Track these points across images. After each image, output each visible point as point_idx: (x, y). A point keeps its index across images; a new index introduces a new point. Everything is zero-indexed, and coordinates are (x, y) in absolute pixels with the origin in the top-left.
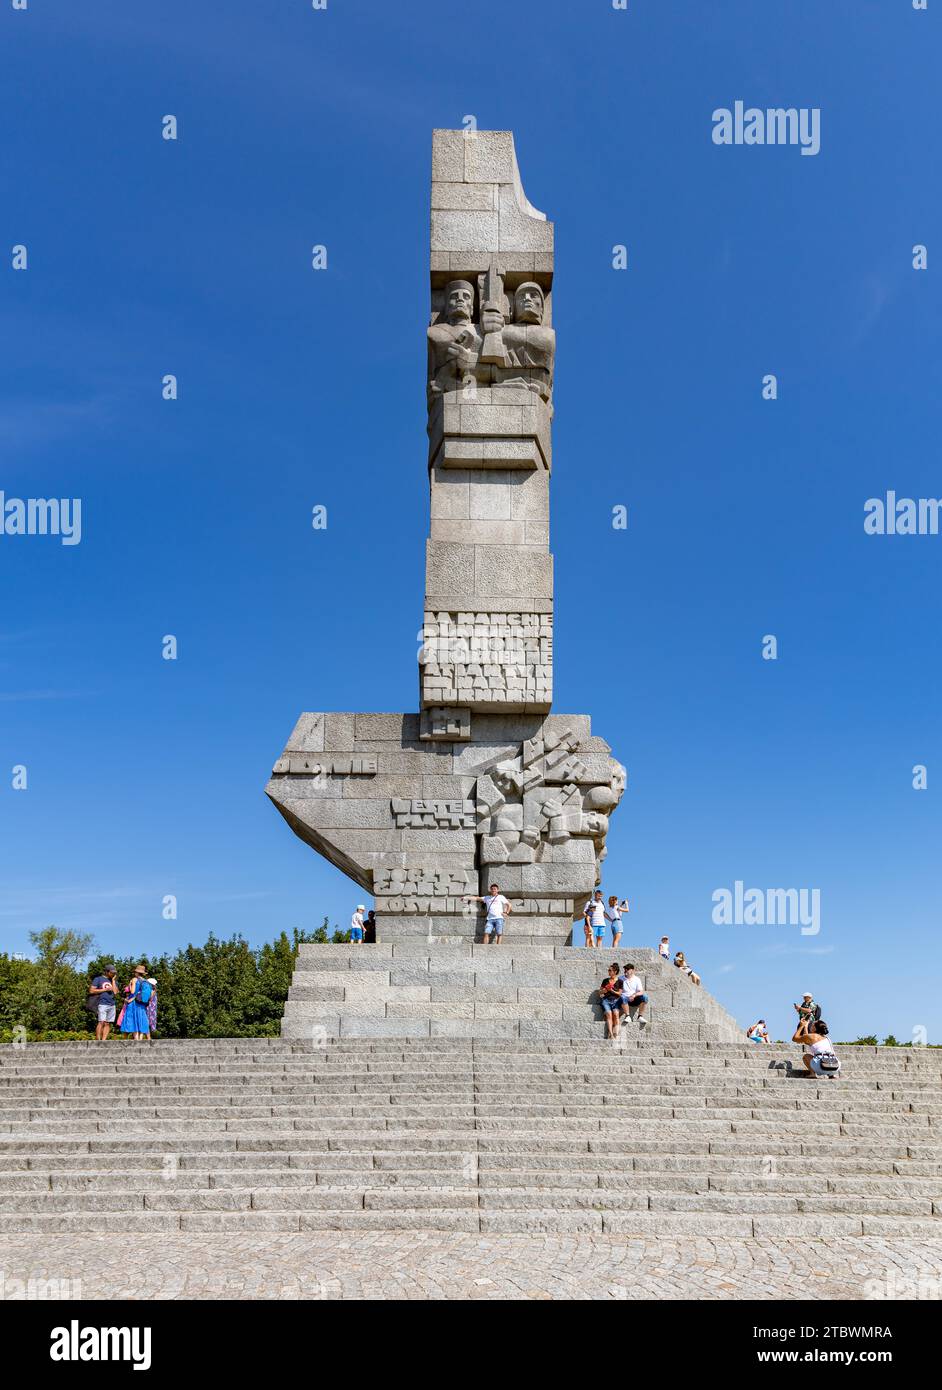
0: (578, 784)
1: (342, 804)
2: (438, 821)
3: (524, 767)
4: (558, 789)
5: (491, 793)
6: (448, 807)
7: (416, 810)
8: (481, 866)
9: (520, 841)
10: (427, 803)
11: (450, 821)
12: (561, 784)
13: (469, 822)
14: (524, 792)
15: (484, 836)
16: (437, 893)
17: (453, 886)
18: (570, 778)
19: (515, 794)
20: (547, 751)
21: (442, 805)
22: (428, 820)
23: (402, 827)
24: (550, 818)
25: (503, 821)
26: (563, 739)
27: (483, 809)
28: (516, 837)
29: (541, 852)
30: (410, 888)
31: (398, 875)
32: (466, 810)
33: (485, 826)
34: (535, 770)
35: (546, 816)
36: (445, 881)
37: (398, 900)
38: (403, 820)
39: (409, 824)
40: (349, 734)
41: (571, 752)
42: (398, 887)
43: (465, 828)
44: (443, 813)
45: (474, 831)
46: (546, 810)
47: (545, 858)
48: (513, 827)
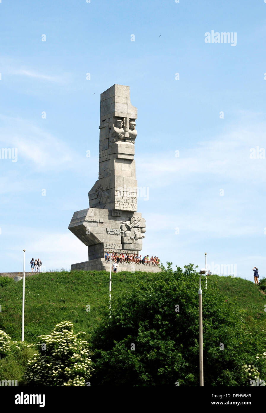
0: (140, 227)
1: (97, 228)
2: (115, 233)
3: (131, 223)
4: (137, 229)
5: (124, 228)
6: (117, 231)
7: (111, 231)
8: (123, 243)
9: (130, 239)
10: (113, 229)
11: (117, 233)
12: (137, 227)
13: (120, 234)
14: (131, 228)
15: (123, 237)
16: (115, 248)
17: (118, 247)
18: (139, 226)
19: (129, 229)
20: (135, 221)
21: (116, 230)
22: (113, 233)
23: (108, 234)
24: (136, 235)
25: (127, 235)
26: (138, 218)
27: (123, 232)
28: (129, 238)
29: (134, 241)
30: (110, 247)
31: (108, 244)
32: (120, 231)
33: (124, 235)
34: (133, 224)
35: (135, 234)
36: (116, 246)
37: (108, 249)
38: (109, 233)
39: (110, 234)
40: (98, 213)
41: (139, 221)
42: (108, 247)
43: (120, 235)
44: (116, 232)
45: (121, 236)
46: (135, 233)
47: (134, 243)
48: (129, 236)
